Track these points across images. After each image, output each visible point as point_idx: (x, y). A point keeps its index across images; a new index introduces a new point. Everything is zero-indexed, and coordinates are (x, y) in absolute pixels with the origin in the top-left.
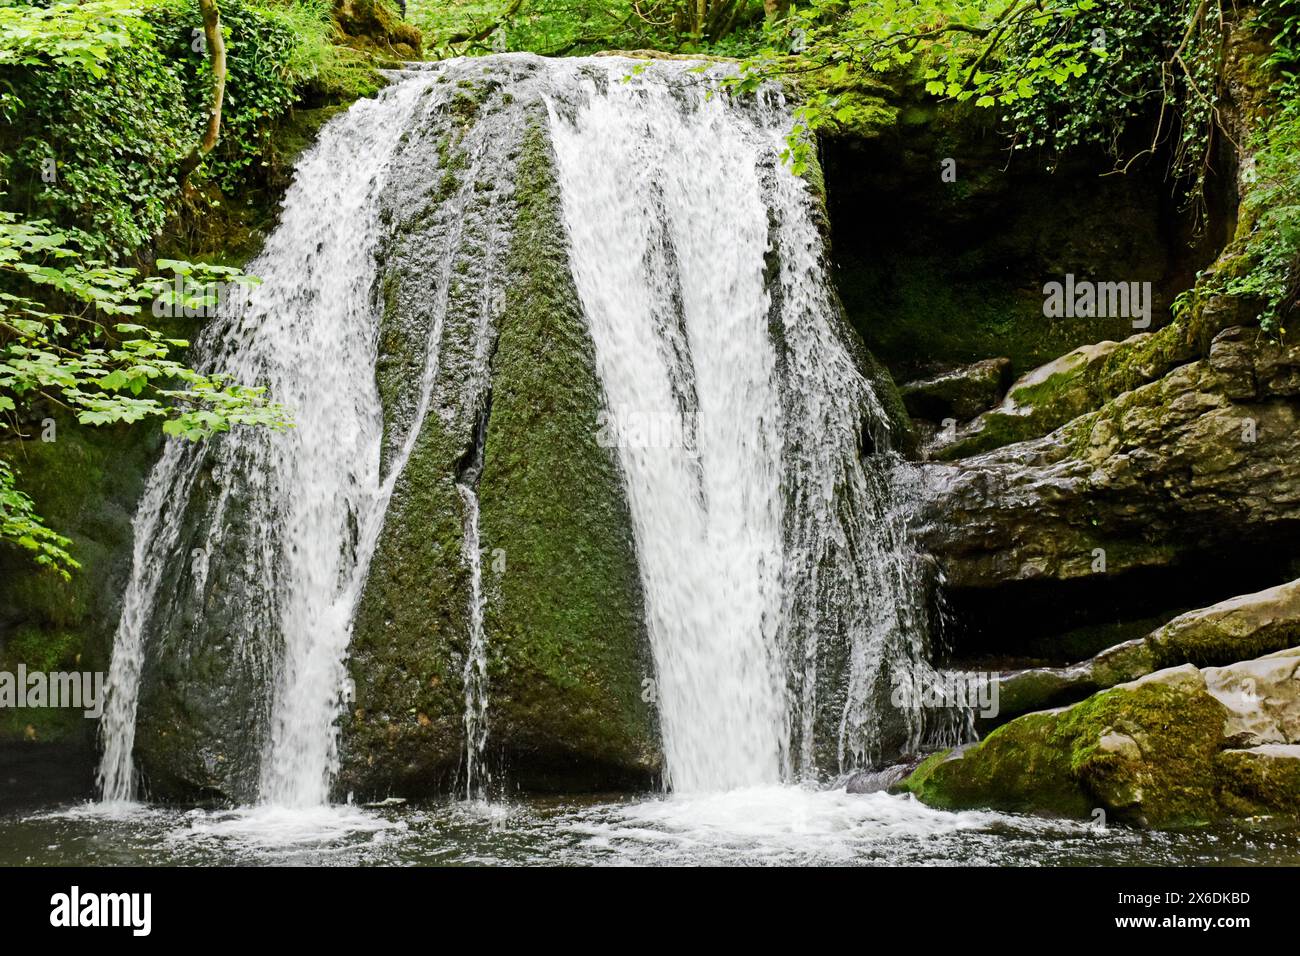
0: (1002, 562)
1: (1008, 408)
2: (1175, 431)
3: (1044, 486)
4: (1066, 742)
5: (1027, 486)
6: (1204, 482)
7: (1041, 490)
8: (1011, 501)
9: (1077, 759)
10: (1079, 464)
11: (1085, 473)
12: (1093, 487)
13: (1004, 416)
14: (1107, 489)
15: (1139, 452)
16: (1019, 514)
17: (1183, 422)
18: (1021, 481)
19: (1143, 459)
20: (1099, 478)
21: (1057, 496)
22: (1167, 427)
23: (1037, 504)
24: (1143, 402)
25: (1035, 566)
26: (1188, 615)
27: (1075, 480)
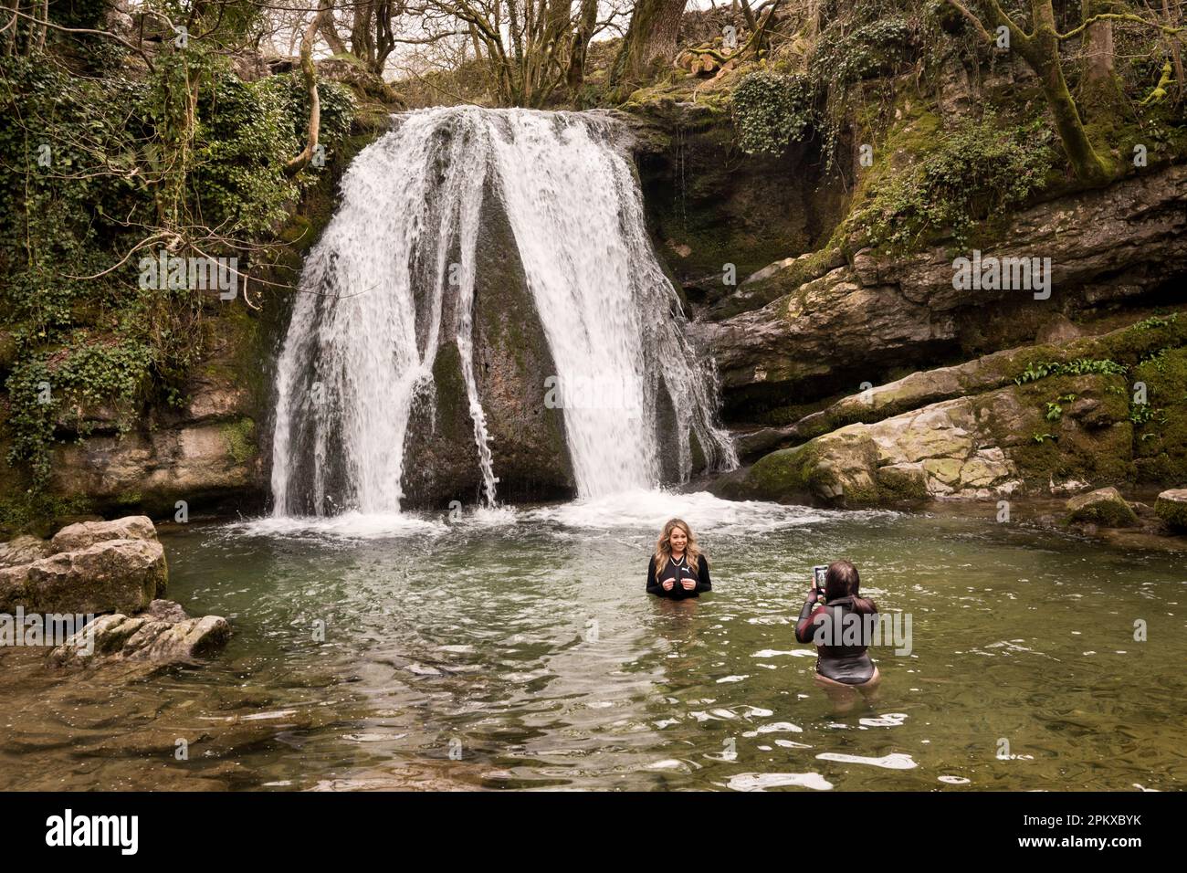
0: (744, 374)
1: (739, 294)
2: (835, 303)
4: (800, 465)
5: (757, 334)
6: (848, 329)
7: (762, 336)
8: (748, 342)
9: (807, 472)
10: (782, 322)
11: (786, 326)
12: (791, 334)
13: (737, 299)
14: (799, 334)
15: (815, 315)
16: (753, 349)
17: (839, 298)
18: (753, 331)
19: (818, 318)
20: (794, 329)
21: (772, 339)
22: (830, 301)
23: (761, 343)
24: (815, 288)
27: (781, 330)
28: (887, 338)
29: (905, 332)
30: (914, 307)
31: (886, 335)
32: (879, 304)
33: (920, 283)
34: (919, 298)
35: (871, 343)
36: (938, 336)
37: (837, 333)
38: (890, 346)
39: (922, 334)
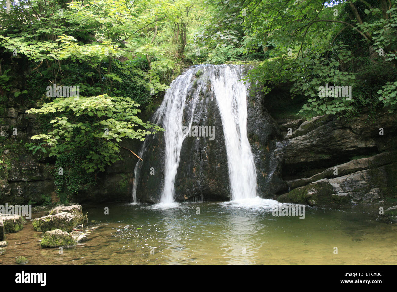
0: (297, 160)
1: (300, 129)
2: (328, 134)
3: (305, 145)
5: (302, 145)
6: (334, 143)
8: (299, 147)
10: (311, 140)
11: (312, 142)
12: (313, 144)
13: (299, 131)
14: (316, 145)
15: (321, 138)
16: (300, 150)
17: (329, 132)
18: (300, 144)
19: (322, 139)
20: (314, 143)
21: (307, 146)
22: (326, 133)
23: (303, 148)
24: (322, 128)
25: (302, 160)
26: (329, 169)
27: (310, 143)
28: (348, 146)
29: (355, 144)
30: (357, 135)
31: (348, 145)
32: (343, 134)
33: (357, 127)
34: (358, 133)
35: (343, 148)
36: (369, 146)
37: (330, 145)
38: (350, 149)
39: (362, 145)
